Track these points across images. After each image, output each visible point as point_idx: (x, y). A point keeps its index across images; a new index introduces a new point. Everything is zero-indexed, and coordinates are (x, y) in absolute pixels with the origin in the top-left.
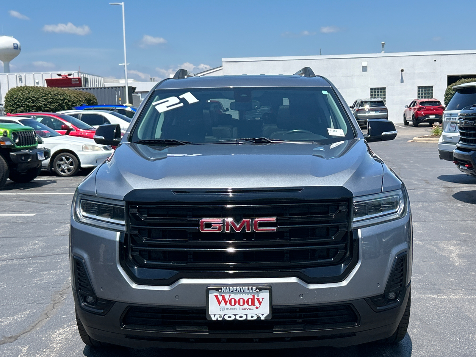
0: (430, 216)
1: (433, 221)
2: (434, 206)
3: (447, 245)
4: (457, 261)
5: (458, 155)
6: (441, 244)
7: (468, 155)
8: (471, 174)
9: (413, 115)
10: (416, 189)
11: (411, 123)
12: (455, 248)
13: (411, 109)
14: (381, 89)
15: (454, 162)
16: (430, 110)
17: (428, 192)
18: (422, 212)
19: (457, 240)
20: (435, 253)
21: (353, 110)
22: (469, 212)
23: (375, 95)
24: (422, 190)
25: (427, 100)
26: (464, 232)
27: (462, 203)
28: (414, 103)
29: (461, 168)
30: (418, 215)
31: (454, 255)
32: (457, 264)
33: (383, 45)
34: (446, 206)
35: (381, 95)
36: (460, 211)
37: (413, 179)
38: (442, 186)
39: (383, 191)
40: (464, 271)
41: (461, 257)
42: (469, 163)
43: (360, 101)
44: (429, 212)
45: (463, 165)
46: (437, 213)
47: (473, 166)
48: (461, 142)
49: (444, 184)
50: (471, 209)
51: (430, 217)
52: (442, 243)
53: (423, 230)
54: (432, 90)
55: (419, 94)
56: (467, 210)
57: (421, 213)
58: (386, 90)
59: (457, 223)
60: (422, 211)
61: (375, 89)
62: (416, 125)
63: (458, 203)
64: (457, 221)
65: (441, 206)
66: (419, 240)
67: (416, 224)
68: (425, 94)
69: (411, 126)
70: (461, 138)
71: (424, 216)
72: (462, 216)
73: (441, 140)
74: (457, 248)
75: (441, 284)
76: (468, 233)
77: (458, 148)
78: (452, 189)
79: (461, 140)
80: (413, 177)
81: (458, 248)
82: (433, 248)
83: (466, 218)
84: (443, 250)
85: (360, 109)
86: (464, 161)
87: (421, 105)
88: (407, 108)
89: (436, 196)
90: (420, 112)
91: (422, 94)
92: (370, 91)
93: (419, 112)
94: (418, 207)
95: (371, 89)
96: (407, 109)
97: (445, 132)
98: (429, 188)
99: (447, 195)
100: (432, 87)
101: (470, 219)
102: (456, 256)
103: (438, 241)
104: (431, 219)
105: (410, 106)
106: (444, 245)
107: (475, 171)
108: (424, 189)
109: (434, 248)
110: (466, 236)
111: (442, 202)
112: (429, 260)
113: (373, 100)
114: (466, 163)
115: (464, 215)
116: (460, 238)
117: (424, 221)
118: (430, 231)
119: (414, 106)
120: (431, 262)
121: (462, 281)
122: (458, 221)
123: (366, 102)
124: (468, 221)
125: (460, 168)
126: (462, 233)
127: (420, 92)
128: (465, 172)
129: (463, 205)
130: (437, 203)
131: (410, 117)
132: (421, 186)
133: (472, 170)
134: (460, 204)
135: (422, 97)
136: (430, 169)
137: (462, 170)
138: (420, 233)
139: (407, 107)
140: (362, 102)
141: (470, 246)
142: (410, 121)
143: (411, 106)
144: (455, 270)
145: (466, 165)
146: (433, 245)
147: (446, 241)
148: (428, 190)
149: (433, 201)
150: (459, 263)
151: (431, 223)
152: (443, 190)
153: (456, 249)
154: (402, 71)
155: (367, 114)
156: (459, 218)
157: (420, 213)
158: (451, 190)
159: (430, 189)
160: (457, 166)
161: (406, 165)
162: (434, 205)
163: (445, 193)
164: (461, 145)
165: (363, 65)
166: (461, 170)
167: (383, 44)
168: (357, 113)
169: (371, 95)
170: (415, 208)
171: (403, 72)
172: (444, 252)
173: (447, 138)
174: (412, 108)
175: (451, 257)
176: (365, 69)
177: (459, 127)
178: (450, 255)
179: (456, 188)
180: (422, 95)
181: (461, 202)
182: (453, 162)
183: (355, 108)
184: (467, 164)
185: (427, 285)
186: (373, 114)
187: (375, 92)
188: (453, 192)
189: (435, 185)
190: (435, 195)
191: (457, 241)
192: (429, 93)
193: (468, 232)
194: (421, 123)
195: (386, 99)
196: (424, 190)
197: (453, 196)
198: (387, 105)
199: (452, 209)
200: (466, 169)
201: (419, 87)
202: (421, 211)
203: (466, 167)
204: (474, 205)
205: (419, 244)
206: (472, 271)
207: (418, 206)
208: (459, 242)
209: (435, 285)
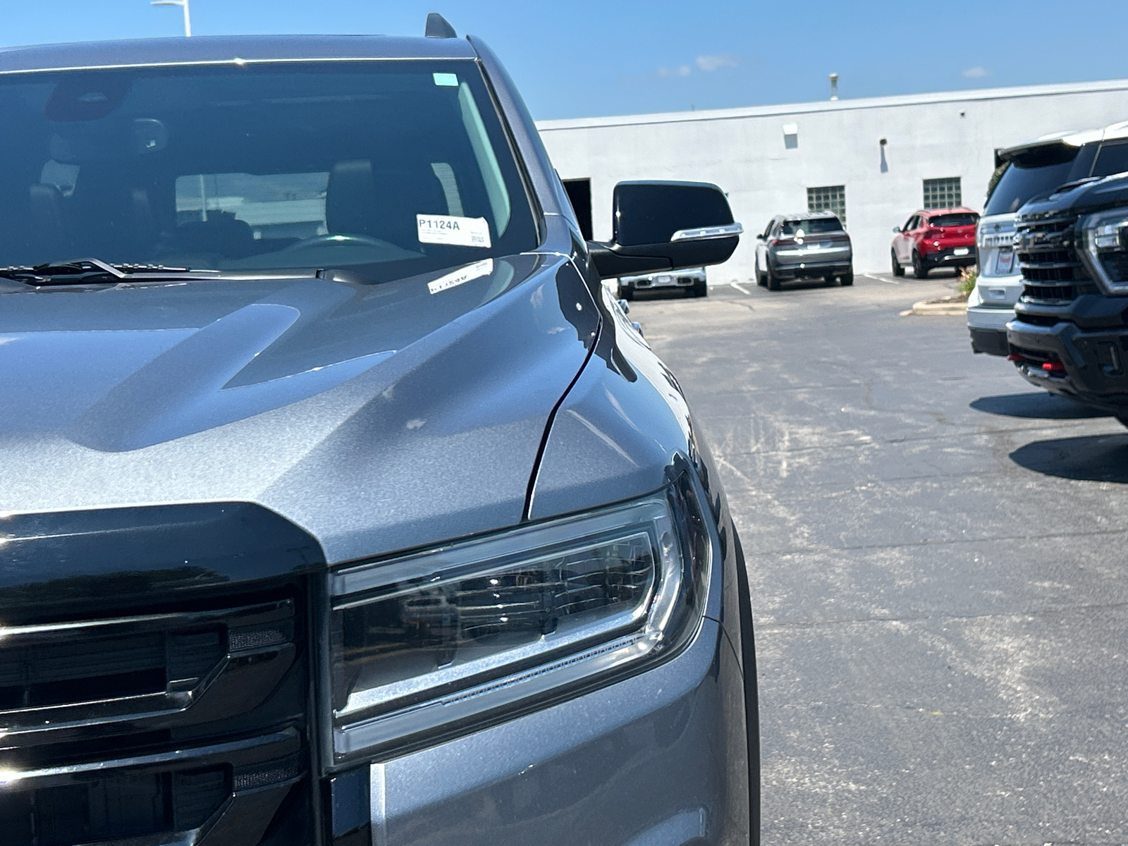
0: (942, 523)
1: (950, 542)
2: (957, 490)
3: (990, 635)
4: (1022, 700)
5: (1021, 335)
6: (971, 631)
7: (1048, 335)
8: (1061, 390)
9: (914, 250)
10: (908, 440)
11: (909, 270)
12: (1016, 645)
13: (908, 235)
14: (834, 189)
15: (1010, 359)
16: (956, 235)
17: (942, 448)
18: (918, 511)
19: (1024, 611)
20: (949, 667)
21: (766, 244)
22: (1059, 507)
23: (819, 206)
24: (925, 441)
25: (945, 211)
26: (1046, 578)
27: (1038, 477)
28: (915, 220)
29: (1034, 376)
30: (906, 523)
31: (1011, 675)
32: (1021, 716)
33: (834, 80)
34: (990, 490)
35: (834, 205)
36: (1033, 504)
37: (903, 411)
38: (983, 429)
39: (534, 519)
40: (1050, 749)
41: (1038, 684)
42: (1053, 359)
43: (782, 221)
44: (939, 509)
45: (1038, 365)
46: (964, 514)
47: (1067, 367)
48: (1026, 299)
49: (987, 422)
50: (1065, 495)
51: (941, 528)
52: (972, 624)
53: (915, 575)
54: (958, 188)
55: (926, 198)
56: (1052, 500)
57: (914, 517)
58: (846, 192)
59: (1022, 547)
60: (920, 509)
61: (818, 190)
62: (922, 274)
63: (1026, 477)
64: (1024, 537)
65: (976, 489)
66: (898, 614)
67: (897, 555)
68: (942, 197)
69: (910, 277)
70: (1027, 286)
71: (924, 525)
72: (1038, 521)
73: (975, 299)
74: (1023, 644)
75: (963, 818)
76: (1059, 583)
77: (1021, 317)
78: (1010, 436)
79: (1029, 291)
80: (903, 407)
81: (1028, 643)
82: (943, 648)
83: (1053, 527)
84: (972, 653)
85: (782, 241)
86: (1037, 353)
87: (932, 225)
88: (898, 234)
89: (964, 457)
90: (930, 242)
91: (935, 197)
92: (805, 196)
93: (927, 242)
94: (910, 496)
95: (810, 191)
96: (898, 237)
97: (985, 276)
98: (944, 435)
99: (994, 454)
100: (957, 180)
101: (1062, 531)
102: (1019, 681)
103: (961, 617)
104: (943, 536)
105: (906, 228)
106: (978, 632)
107: (1071, 383)
108: (930, 438)
109: (948, 646)
110: (1052, 595)
111: (982, 478)
112: (928, 699)
113: (815, 216)
114: (1043, 359)
115: (1046, 517)
116: (1035, 602)
117: (919, 544)
118: (936, 580)
119: (914, 227)
120: (933, 709)
121: (1043, 800)
122: (1028, 538)
123: (797, 223)
124: (1058, 539)
125: (1029, 373)
126: (1038, 584)
127: (930, 193)
128: (1045, 387)
129: (1041, 485)
130: (964, 481)
131: (906, 254)
132: (924, 430)
133: (1063, 377)
134: (1033, 480)
135: (935, 206)
136: (950, 383)
137: (1035, 380)
138: (906, 588)
139: (899, 231)
140: (786, 223)
141: (1065, 633)
142: (908, 264)
143: (910, 227)
144: (1016, 743)
145: (1045, 365)
146: (945, 635)
147: (987, 617)
148: (943, 440)
149: (954, 475)
150: (1030, 710)
151: (943, 551)
152: (982, 440)
153: (1022, 649)
154: (883, 142)
155: (800, 253)
156: (1030, 529)
157: (912, 515)
158: (1006, 438)
159: (947, 439)
160: (1019, 369)
161: (887, 373)
162: (955, 488)
163: (990, 449)
164: (1028, 306)
165: (787, 133)
166: (1033, 380)
167: (833, 78)
168: (777, 250)
169: (811, 206)
170: (897, 499)
171: (886, 147)
172: (980, 662)
173: (991, 294)
174: (912, 233)
175: (1003, 683)
176: (791, 141)
177: (1019, 255)
178: (999, 677)
179: (1020, 433)
180: (935, 201)
181: (1034, 474)
182: (1008, 357)
183: (771, 238)
184: (1046, 363)
185: (906, 825)
186: (815, 250)
187: (818, 198)
188: (1013, 443)
189: (964, 425)
190: (961, 457)
191: (1025, 614)
192: (950, 196)
193: (1058, 579)
194: (933, 267)
195: (847, 215)
196: (929, 441)
197: (1012, 456)
198: (849, 228)
199: (1008, 497)
200: (1046, 376)
201: (926, 182)
202: (917, 508)
203: (1046, 369)
204: (1073, 482)
205: (898, 630)
206: (1077, 750)
207: (908, 492)
208: (1030, 619)
209: (936, 825)
